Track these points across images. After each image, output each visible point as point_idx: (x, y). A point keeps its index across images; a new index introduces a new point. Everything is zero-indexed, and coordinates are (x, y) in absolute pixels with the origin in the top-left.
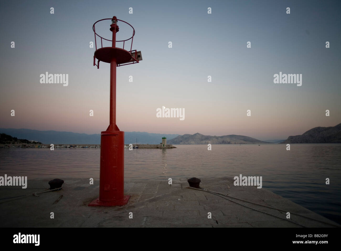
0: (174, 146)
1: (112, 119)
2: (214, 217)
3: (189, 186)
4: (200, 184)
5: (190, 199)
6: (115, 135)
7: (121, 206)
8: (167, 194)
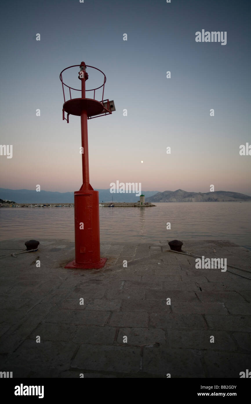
0: (153, 204)
1: (86, 177)
2: (198, 284)
3: (170, 249)
4: (183, 247)
5: (171, 263)
6: (89, 195)
7: (97, 269)
8: (145, 257)
